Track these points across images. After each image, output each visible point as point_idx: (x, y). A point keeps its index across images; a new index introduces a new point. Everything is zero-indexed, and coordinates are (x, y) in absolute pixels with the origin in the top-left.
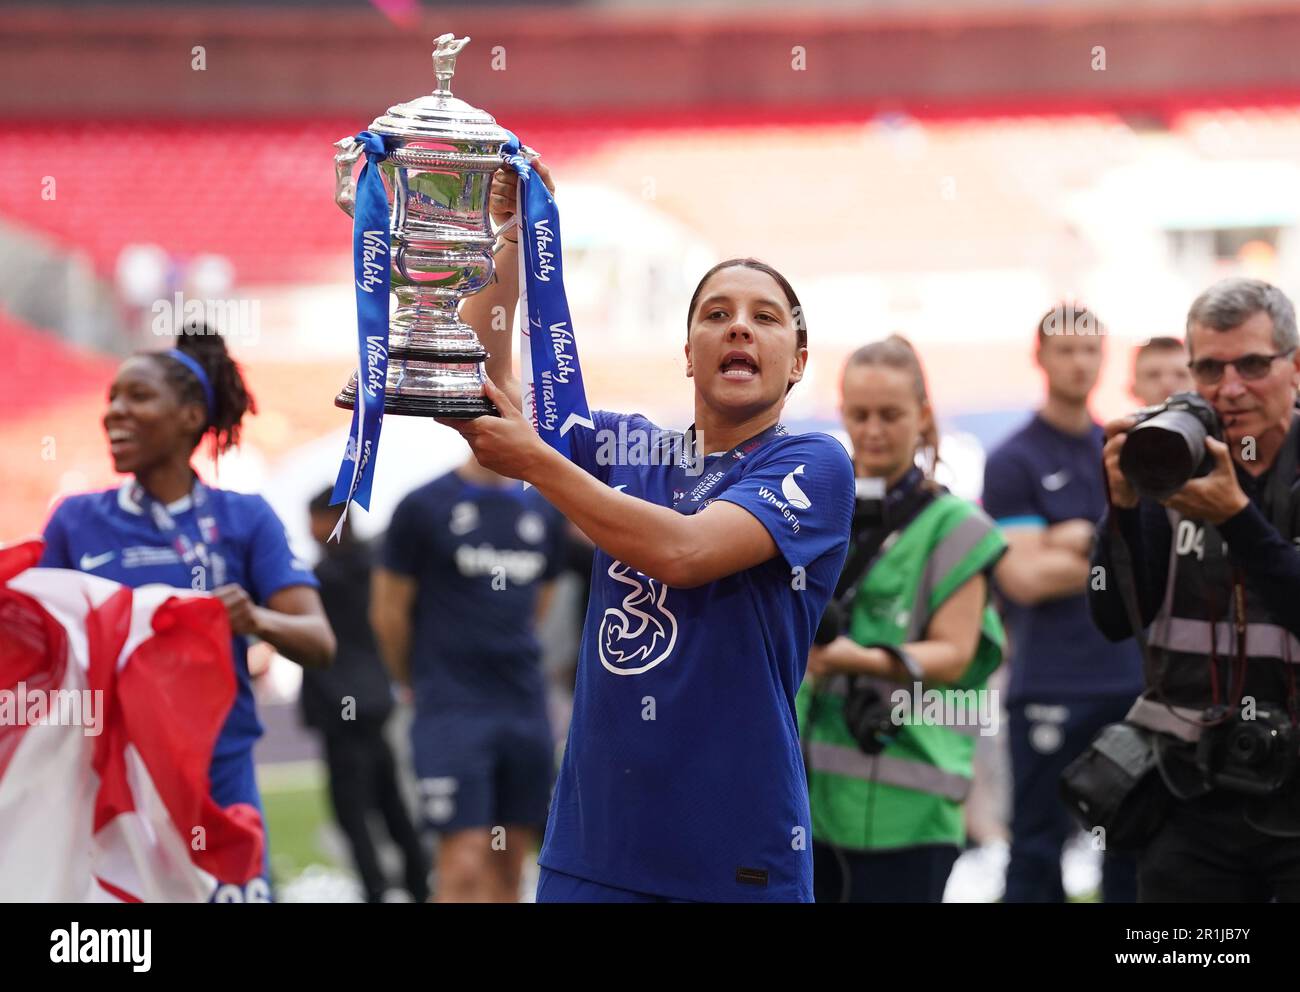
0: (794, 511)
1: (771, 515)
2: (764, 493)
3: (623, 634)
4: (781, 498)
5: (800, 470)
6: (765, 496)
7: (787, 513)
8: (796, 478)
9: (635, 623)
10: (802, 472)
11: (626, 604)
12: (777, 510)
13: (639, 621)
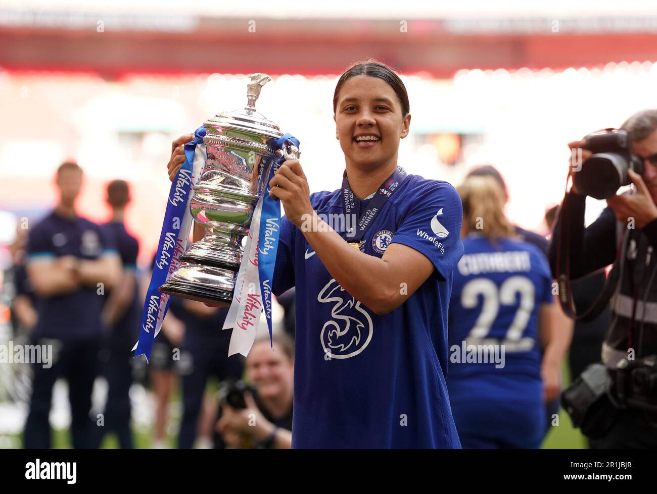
0: (440, 240)
1: (427, 247)
2: (420, 233)
3: (339, 334)
4: (432, 234)
5: (440, 212)
6: (421, 236)
7: (437, 243)
8: (439, 218)
9: (342, 324)
10: (442, 214)
11: (334, 315)
12: (431, 243)
13: (344, 321)
